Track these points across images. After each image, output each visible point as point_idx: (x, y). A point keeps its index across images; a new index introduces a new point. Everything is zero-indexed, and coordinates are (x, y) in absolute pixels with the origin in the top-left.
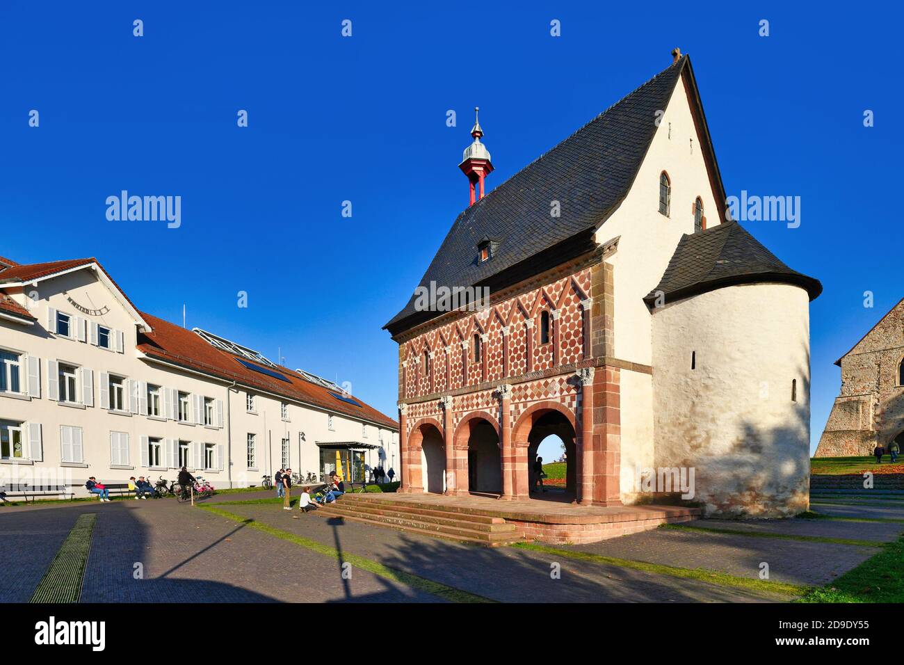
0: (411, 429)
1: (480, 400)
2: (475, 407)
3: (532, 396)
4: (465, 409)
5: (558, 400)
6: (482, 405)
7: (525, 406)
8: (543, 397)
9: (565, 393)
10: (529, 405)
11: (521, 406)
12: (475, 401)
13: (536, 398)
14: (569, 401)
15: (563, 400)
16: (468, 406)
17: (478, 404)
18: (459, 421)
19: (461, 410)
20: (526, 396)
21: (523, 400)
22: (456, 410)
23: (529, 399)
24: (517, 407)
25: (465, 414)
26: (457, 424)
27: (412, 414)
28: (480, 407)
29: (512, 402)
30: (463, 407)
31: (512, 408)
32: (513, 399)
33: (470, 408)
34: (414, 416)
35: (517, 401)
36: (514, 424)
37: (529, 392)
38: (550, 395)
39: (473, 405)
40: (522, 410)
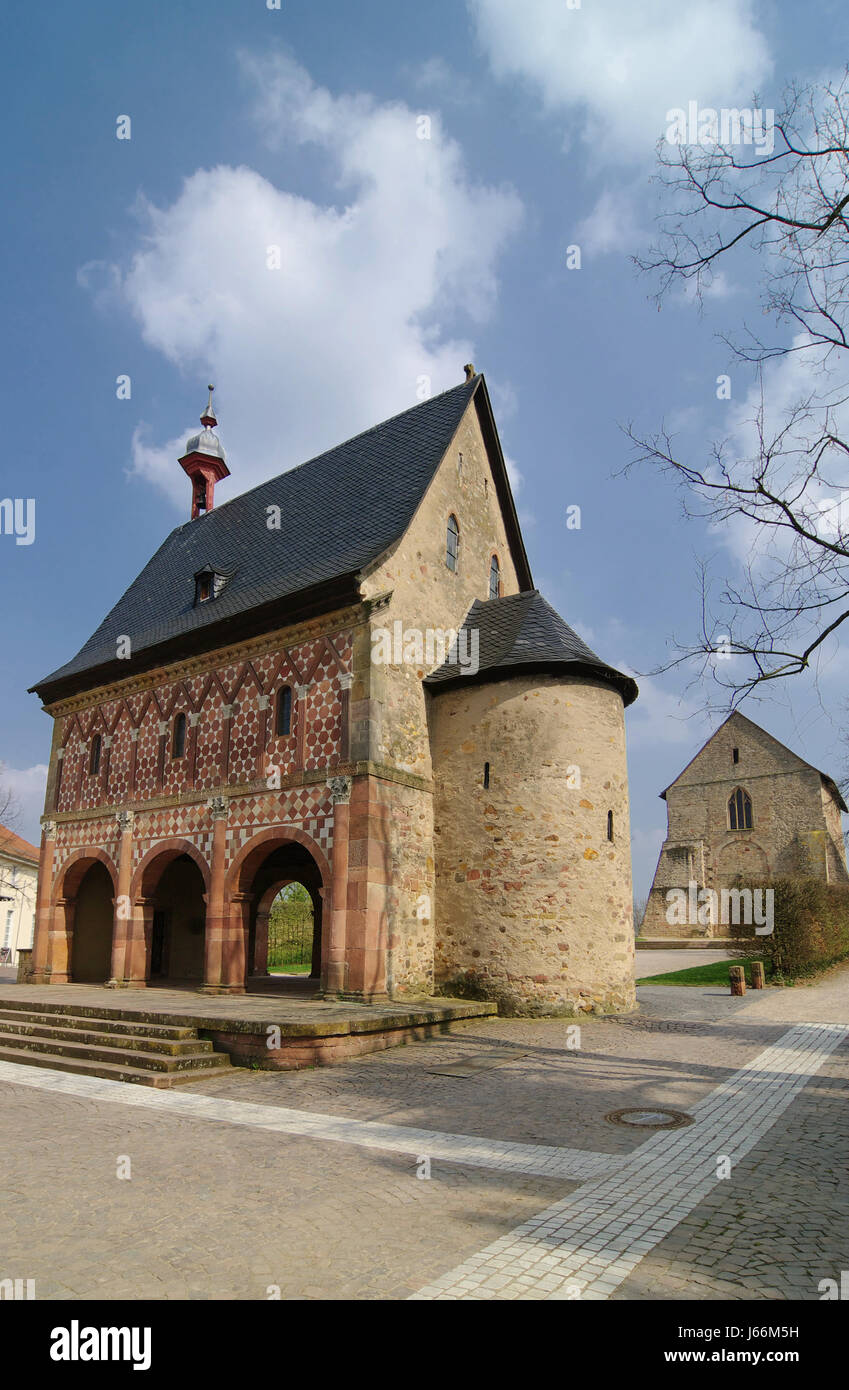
0: (61, 864)
1: (179, 821)
2: (171, 833)
3: (261, 817)
4: (155, 835)
5: (299, 826)
6: (183, 829)
7: (249, 834)
8: (277, 819)
9: (309, 814)
10: (256, 831)
11: (243, 832)
12: (171, 822)
13: (266, 820)
14: (315, 828)
15: (306, 826)
16: (159, 830)
17: (175, 827)
18: (144, 854)
19: (147, 835)
20: (251, 817)
21: (247, 823)
22: (140, 836)
23: (256, 822)
24: (236, 836)
25: (153, 843)
26: (139, 860)
27: (65, 841)
28: (179, 832)
29: (230, 825)
30: (151, 831)
31: (229, 835)
32: (232, 820)
33: (163, 834)
34: (67, 844)
35: (237, 824)
36: (231, 861)
37: (257, 810)
38: (287, 818)
39: (167, 829)
40: (245, 840)
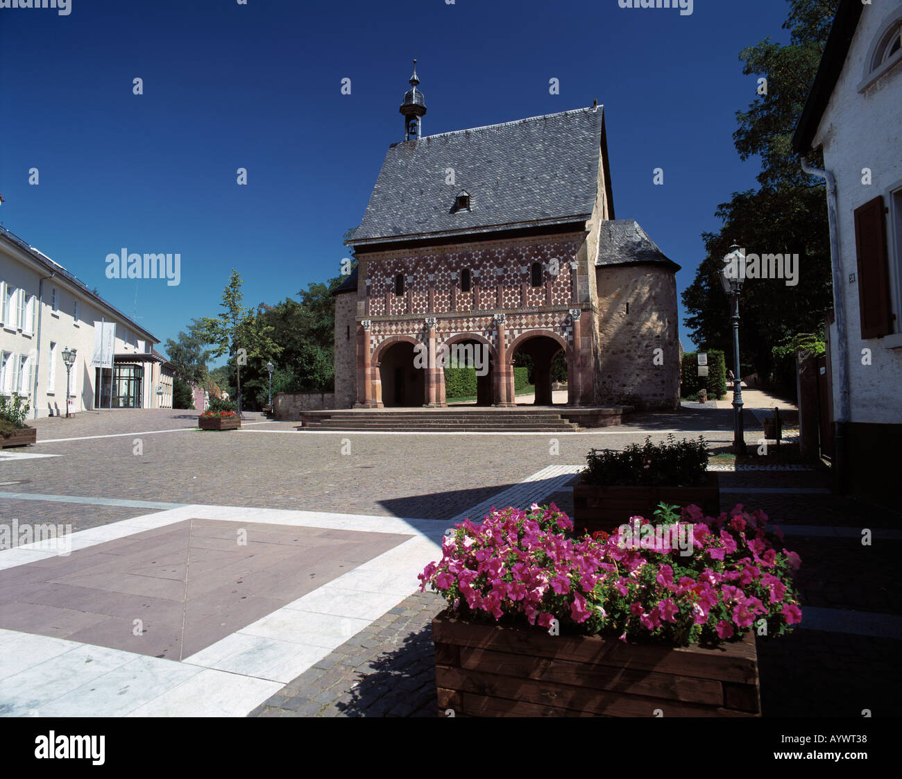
0: (377, 345)
1: (471, 324)
2: (465, 330)
3: (527, 324)
4: (453, 330)
5: (552, 330)
6: (474, 329)
7: (520, 331)
8: (537, 326)
9: (557, 325)
10: (524, 331)
11: (516, 332)
12: (465, 324)
13: (530, 326)
15: (555, 330)
16: (456, 328)
17: (468, 327)
18: (445, 340)
19: (447, 330)
21: (518, 327)
22: (441, 331)
23: (524, 327)
24: (511, 332)
25: (452, 335)
27: (379, 331)
28: (471, 329)
29: (506, 328)
30: (450, 328)
31: (507, 333)
32: (508, 325)
33: (459, 330)
34: (382, 333)
35: (512, 327)
36: (509, 345)
37: (524, 321)
38: (544, 326)
39: (462, 328)
40: (517, 335)
